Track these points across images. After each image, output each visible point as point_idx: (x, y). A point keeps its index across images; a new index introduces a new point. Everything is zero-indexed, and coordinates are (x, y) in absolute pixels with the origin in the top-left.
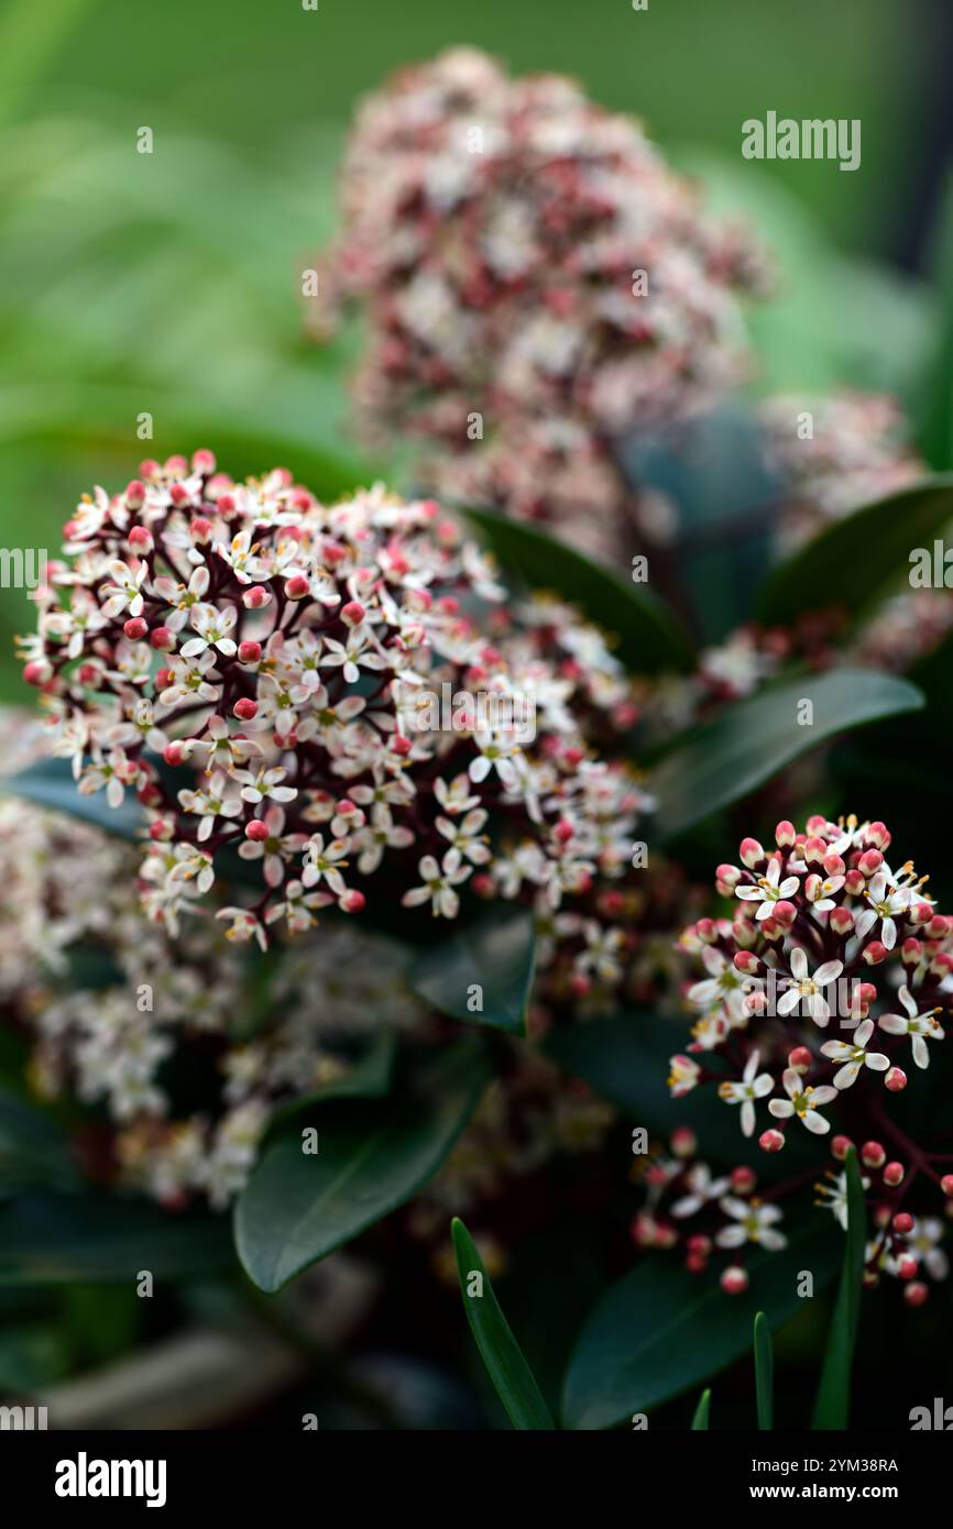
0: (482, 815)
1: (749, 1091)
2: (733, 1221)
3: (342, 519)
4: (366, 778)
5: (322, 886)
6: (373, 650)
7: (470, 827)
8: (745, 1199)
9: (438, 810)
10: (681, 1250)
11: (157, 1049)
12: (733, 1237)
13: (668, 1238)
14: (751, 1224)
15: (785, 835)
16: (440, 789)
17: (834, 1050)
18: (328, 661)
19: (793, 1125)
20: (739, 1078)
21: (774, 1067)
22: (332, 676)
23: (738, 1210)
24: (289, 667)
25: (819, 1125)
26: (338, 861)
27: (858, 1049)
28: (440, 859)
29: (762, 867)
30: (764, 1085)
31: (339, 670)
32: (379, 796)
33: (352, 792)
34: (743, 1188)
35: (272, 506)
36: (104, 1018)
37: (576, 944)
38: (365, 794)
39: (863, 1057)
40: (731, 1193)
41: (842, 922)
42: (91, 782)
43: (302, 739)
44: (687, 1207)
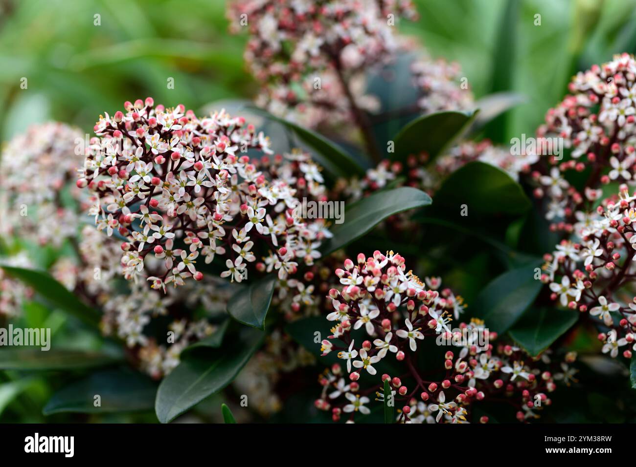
0: (252, 243)
1: (350, 356)
2: (350, 402)
3: (205, 124)
4: (205, 228)
5: (186, 269)
6: (208, 179)
7: (247, 248)
8: (355, 393)
9: (234, 241)
10: (330, 413)
11: (144, 320)
12: (349, 409)
13: (327, 407)
14: (357, 404)
15: (361, 259)
16: (235, 233)
17: (378, 343)
18: (189, 184)
19: (363, 371)
20: (347, 351)
21: (357, 348)
22: (190, 190)
23: (352, 398)
24: (174, 186)
25: (373, 371)
26: (192, 261)
27: (387, 343)
28: (234, 261)
29: (351, 271)
30: (354, 354)
31: (193, 188)
32: (211, 236)
33: (199, 234)
34: (353, 390)
35: (171, 121)
36: (124, 307)
37: (294, 291)
38: (205, 235)
39: (388, 347)
40: (350, 392)
41: (379, 295)
42: (102, 226)
43: (180, 213)
44: (335, 395)
